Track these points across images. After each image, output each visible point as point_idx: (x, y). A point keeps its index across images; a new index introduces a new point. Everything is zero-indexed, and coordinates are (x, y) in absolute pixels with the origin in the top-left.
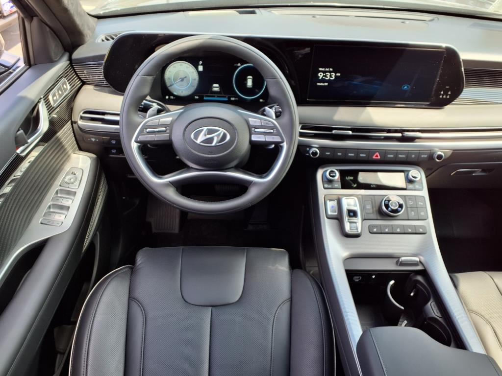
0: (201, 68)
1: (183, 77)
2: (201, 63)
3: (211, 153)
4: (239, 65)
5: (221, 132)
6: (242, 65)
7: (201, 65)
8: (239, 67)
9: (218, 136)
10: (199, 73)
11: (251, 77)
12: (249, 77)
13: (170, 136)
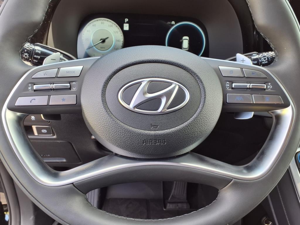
0: (126, 27)
1: (105, 38)
2: (127, 20)
3: (155, 127)
4: (173, 23)
5: (174, 88)
6: (176, 23)
7: (127, 23)
8: (173, 25)
9: (168, 95)
10: (124, 32)
11: (187, 38)
12: (184, 38)
13: (78, 98)
